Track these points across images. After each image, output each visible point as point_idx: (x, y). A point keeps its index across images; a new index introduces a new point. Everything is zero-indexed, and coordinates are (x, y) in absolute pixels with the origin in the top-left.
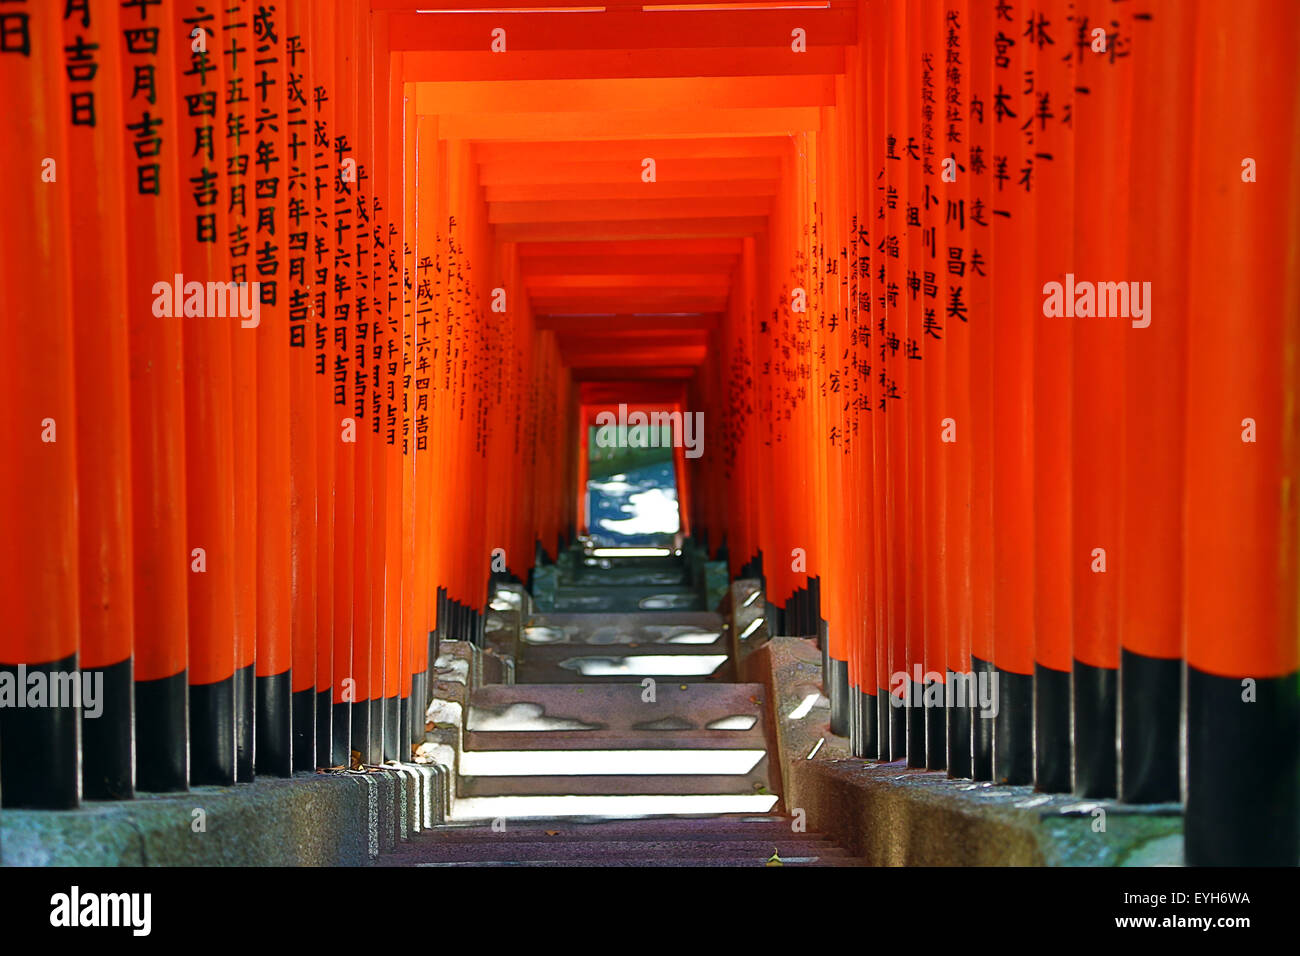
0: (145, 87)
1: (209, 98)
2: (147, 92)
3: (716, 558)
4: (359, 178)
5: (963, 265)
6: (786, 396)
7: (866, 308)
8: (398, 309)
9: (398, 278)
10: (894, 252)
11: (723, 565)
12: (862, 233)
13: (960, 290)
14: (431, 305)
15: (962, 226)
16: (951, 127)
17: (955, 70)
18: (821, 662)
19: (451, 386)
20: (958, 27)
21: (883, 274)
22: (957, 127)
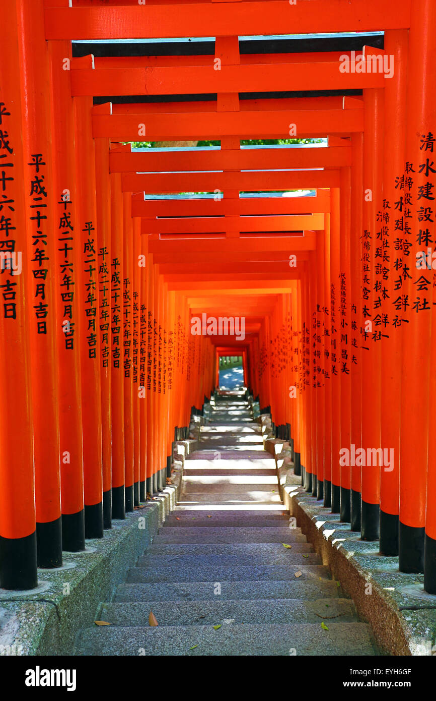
0: (68, 312)
1: (93, 310)
2: (69, 314)
3: (256, 401)
4: (149, 316)
5: (347, 355)
6: (279, 365)
7: (308, 353)
8: (162, 350)
9: (162, 342)
10: (319, 341)
11: (258, 403)
12: (307, 330)
13: (346, 363)
14: (173, 345)
15: (347, 343)
16: (343, 310)
17: (344, 292)
18: (291, 450)
19: (179, 365)
20: (345, 278)
21: (314, 345)
22: (345, 311)
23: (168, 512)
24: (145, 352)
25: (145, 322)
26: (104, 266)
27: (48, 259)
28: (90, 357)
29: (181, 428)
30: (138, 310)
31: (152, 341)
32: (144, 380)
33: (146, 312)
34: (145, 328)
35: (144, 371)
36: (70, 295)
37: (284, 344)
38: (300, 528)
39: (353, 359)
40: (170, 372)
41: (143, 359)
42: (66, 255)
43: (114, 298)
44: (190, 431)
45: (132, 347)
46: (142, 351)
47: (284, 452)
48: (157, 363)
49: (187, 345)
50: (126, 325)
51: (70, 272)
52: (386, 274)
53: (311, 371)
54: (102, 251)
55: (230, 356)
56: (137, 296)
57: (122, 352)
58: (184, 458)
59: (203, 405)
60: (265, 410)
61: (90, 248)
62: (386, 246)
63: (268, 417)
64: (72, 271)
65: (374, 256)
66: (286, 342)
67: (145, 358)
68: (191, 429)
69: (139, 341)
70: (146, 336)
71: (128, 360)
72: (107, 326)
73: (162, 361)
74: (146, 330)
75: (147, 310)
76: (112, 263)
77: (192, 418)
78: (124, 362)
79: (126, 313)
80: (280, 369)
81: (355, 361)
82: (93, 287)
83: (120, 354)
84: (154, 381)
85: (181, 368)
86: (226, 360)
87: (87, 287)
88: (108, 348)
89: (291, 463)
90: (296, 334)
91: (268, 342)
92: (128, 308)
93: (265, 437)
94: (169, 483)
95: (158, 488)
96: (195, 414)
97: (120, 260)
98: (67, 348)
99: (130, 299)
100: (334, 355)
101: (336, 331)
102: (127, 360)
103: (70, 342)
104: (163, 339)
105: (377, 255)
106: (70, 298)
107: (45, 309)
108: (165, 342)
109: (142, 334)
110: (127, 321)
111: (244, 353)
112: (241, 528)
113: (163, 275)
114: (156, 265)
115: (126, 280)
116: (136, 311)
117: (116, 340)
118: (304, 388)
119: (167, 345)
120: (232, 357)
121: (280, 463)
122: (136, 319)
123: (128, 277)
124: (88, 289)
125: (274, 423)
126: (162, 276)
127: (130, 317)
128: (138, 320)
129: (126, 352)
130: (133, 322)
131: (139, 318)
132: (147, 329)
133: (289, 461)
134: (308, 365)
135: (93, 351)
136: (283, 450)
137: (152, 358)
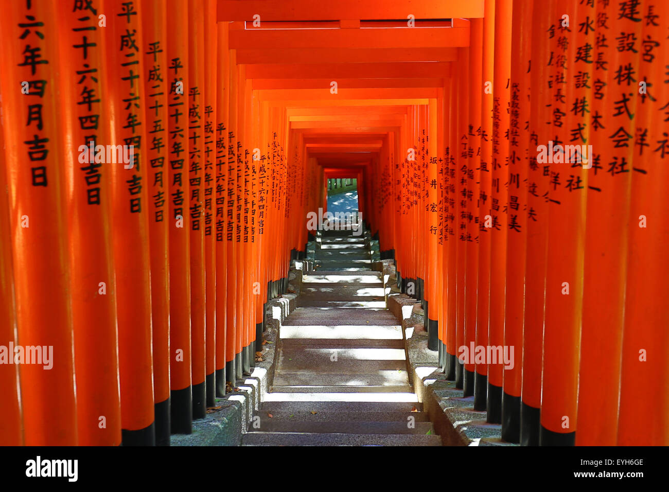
1: (137, 139)
3: (374, 238)
4: (230, 138)
5: (518, 205)
6: (408, 199)
7: (453, 191)
8: (249, 185)
9: (250, 172)
10: (471, 177)
11: (377, 241)
12: (452, 159)
13: (516, 216)
14: (265, 175)
15: (518, 186)
16: (514, 138)
17: (516, 111)
18: (423, 314)
19: (274, 200)
20: (518, 91)
21: (463, 181)
22: (517, 139)
23: (257, 405)
24: (224, 190)
25: (224, 147)
26: (155, 70)
27: (46, 62)
28: (132, 211)
29: (277, 281)
30: (212, 132)
31: (235, 172)
32: (222, 230)
33: (225, 134)
34: (224, 156)
35: (222, 216)
36: (94, 119)
37: (416, 172)
38: (439, 436)
39: (531, 214)
40: (261, 210)
41: (220, 201)
42: (85, 55)
43: (174, 118)
44: (289, 282)
45: (202, 187)
46: (219, 189)
47: (414, 316)
48: (242, 202)
49: (286, 170)
50: (194, 155)
51: (93, 82)
52: (599, 90)
53: (457, 216)
54: (152, 47)
55: (341, 178)
56: (212, 112)
57: (186, 196)
58: (280, 324)
59: (306, 244)
60: (387, 254)
61: (130, 44)
62: (603, 46)
63: (391, 263)
64: (96, 80)
65: (574, 59)
66: (419, 170)
67: (223, 198)
68: (290, 279)
69: (214, 177)
70: (225, 168)
71: (198, 205)
72: (161, 160)
73: (250, 198)
74: (226, 160)
75: (227, 131)
76: (171, 66)
77: (292, 264)
78: (191, 208)
79: (193, 138)
80: (409, 204)
81: (533, 216)
82: (136, 105)
83: (183, 200)
84: (238, 227)
85: (277, 202)
86: (336, 182)
87: (127, 103)
88: (163, 193)
89: (423, 333)
90: (433, 161)
91: (392, 165)
92: (197, 130)
93: (388, 290)
94: (260, 359)
95: (244, 371)
96: (295, 259)
97: (184, 60)
98: (90, 203)
99: (200, 118)
100: (495, 201)
101: (500, 167)
102: (195, 205)
103: (94, 193)
104: (250, 167)
105: (578, 59)
106: (93, 124)
107: (43, 146)
108: (254, 172)
109: (220, 164)
110: (195, 149)
111: (359, 175)
112: (357, 435)
113: (251, 80)
114: (240, 66)
115: (194, 89)
116: (210, 134)
117: (177, 179)
118: (446, 237)
119: (257, 176)
120: (344, 180)
121: (409, 332)
122: (209, 145)
123: (197, 86)
124: (128, 107)
125: (399, 273)
126: (249, 81)
127: (200, 144)
128: (213, 146)
129: (194, 194)
130: (203, 150)
131: (215, 143)
132: (227, 157)
133: (421, 330)
134: (453, 207)
135: (135, 202)
136: (413, 313)
137: (235, 198)
